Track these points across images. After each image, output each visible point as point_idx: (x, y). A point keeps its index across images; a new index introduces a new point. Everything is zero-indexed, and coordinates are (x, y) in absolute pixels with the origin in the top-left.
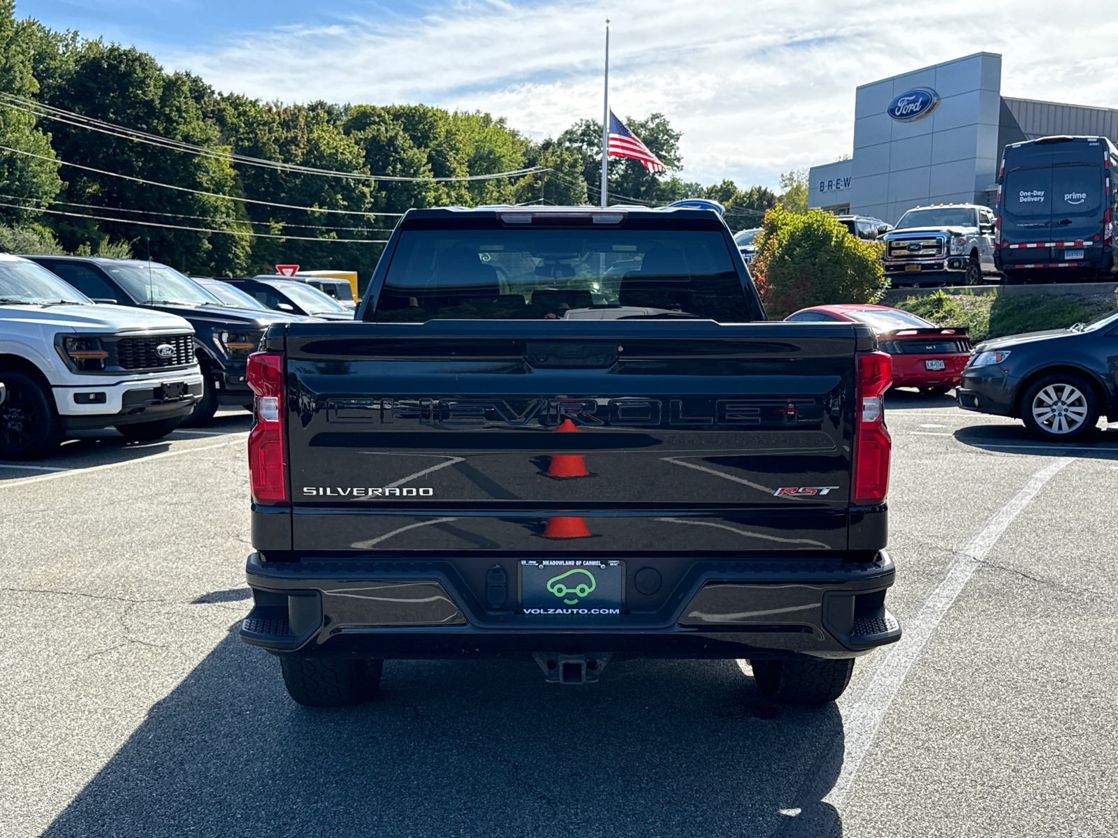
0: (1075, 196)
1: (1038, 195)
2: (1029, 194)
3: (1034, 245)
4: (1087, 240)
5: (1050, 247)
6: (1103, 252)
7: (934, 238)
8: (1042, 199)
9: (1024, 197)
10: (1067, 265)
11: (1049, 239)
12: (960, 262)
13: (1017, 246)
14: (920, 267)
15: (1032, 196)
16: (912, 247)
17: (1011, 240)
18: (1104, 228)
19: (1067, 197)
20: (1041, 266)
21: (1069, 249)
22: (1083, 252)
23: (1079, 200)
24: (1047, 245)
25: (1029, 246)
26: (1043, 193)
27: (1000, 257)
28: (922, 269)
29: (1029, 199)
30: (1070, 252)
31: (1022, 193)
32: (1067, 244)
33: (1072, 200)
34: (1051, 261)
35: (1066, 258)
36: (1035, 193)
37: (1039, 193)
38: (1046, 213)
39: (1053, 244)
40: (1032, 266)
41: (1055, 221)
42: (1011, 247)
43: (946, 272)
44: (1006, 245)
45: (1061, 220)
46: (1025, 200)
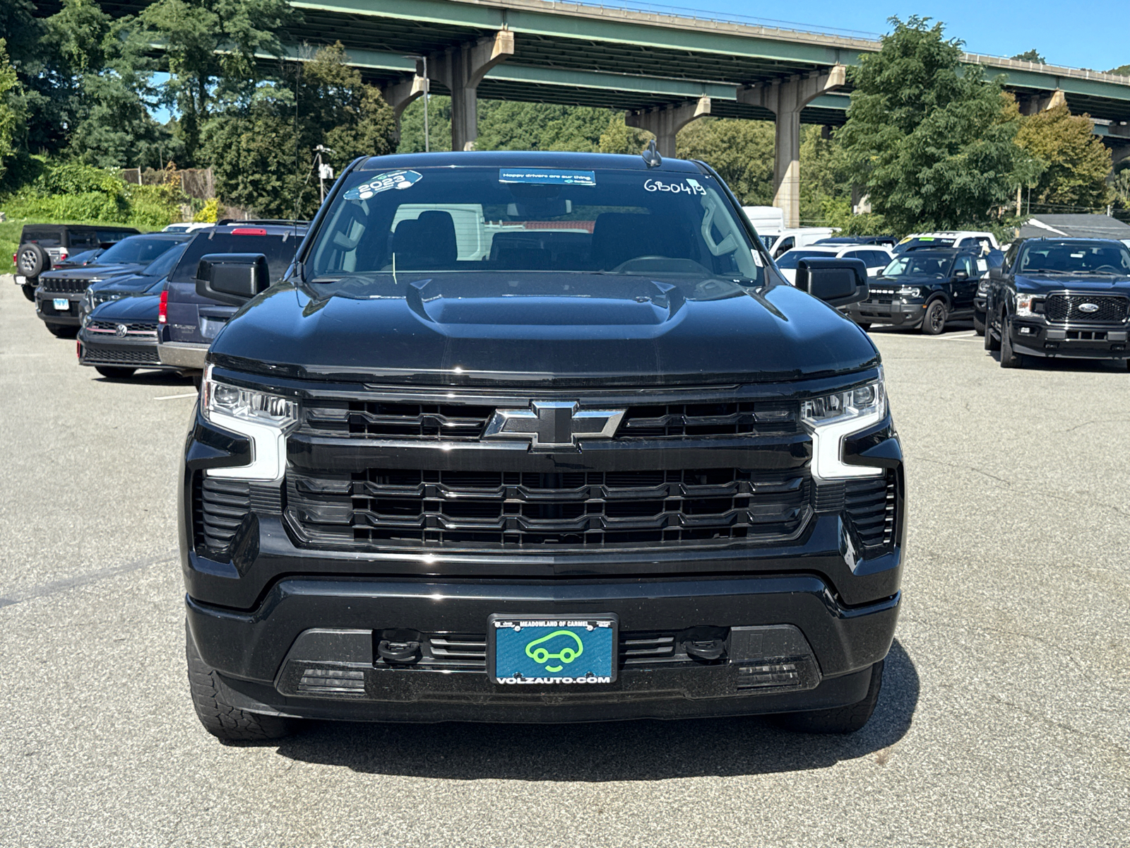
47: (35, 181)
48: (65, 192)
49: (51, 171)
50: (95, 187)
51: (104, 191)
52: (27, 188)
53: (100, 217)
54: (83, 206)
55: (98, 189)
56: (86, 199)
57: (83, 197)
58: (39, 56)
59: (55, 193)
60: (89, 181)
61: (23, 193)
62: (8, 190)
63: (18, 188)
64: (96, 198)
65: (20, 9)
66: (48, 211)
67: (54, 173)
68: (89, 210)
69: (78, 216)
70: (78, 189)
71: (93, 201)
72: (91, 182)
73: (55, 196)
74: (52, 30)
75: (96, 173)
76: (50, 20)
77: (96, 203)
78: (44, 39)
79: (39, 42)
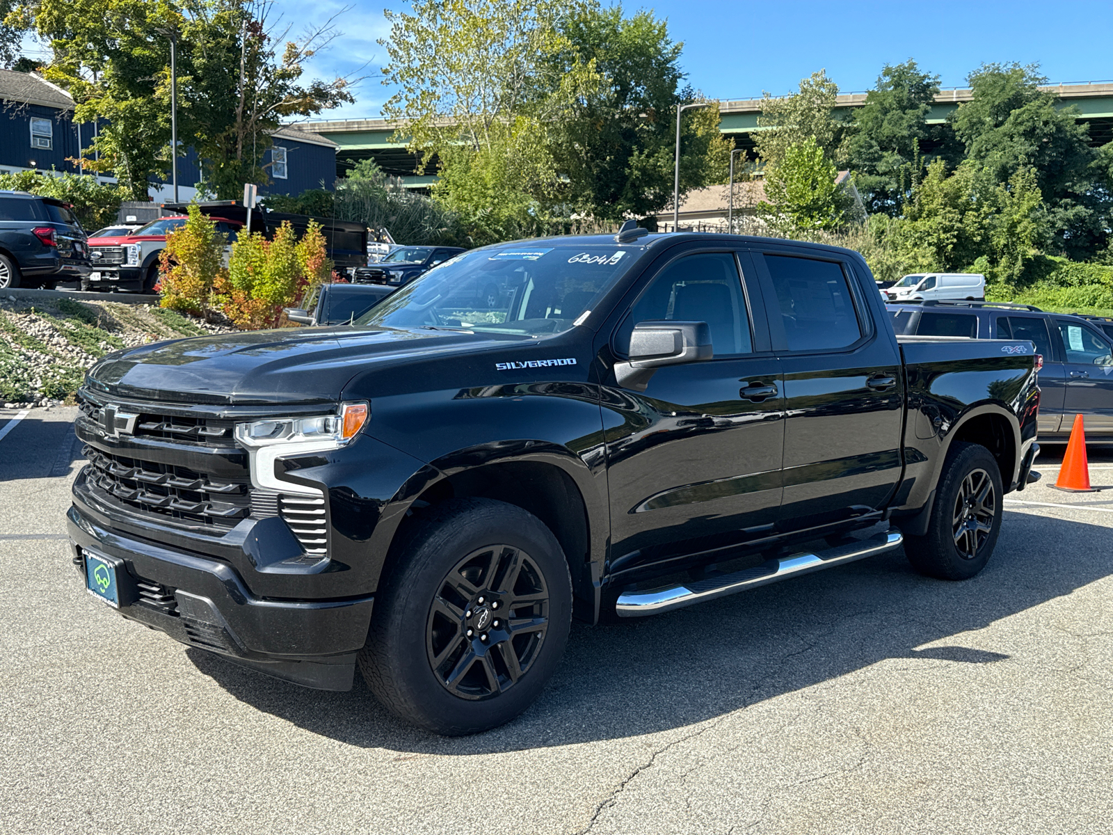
47: (1048, 277)
48: (1070, 285)
49: (1062, 268)
50: (1096, 280)
51: (1103, 284)
52: (1040, 282)
53: (1096, 305)
54: (1082, 296)
55: (1099, 282)
56: (1087, 290)
57: (1084, 289)
58: (1088, 178)
59: (1062, 286)
60: (1091, 275)
61: (1037, 288)
62: (1024, 285)
63: (1033, 283)
64: (1095, 289)
65: (1077, 142)
66: (1053, 300)
67: (1063, 270)
68: (1087, 299)
69: (1077, 304)
70: (1081, 282)
71: (1092, 292)
72: (1093, 276)
73: (1063, 289)
74: (1103, 156)
75: (1099, 270)
76: (1104, 148)
77: (1095, 294)
78: (1093, 164)
79: (1089, 166)
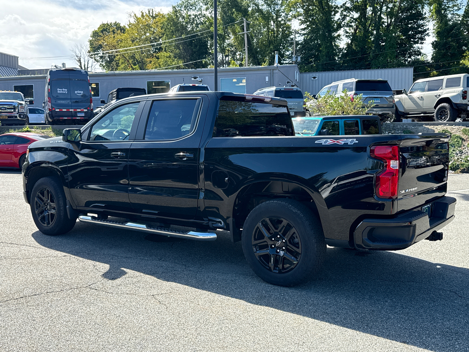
0: (79, 92)
1: (65, 91)
2: (61, 90)
3: (66, 110)
4: (85, 109)
5: (72, 111)
6: (91, 114)
7: (12, 105)
8: (67, 92)
9: (60, 91)
10: (80, 118)
11: (71, 108)
12: (23, 115)
13: (58, 110)
14: (7, 117)
15: (62, 91)
16: (2, 108)
17: (56, 107)
18: (90, 105)
19: (76, 92)
20: (70, 118)
21: (79, 112)
22: (84, 113)
23: (81, 94)
24: (70, 110)
25: (63, 110)
26: (66, 90)
27: (52, 114)
28: (8, 118)
29: (61, 92)
30: (79, 113)
31: (58, 89)
32: (78, 110)
33: (78, 93)
34: (72, 116)
35: (78, 115)
36: (63, 89)
37: (65, 90)
38: (69, 98)
39: (73, 110)
40: (66, 118)
41: (72, 101)
42: (56, 110)
43: (18, 119)
44: (54, 109)
45: (75, 101)
46: (60, 92)
